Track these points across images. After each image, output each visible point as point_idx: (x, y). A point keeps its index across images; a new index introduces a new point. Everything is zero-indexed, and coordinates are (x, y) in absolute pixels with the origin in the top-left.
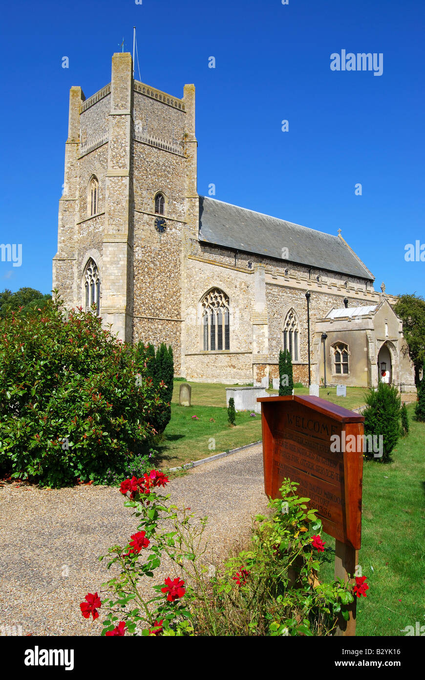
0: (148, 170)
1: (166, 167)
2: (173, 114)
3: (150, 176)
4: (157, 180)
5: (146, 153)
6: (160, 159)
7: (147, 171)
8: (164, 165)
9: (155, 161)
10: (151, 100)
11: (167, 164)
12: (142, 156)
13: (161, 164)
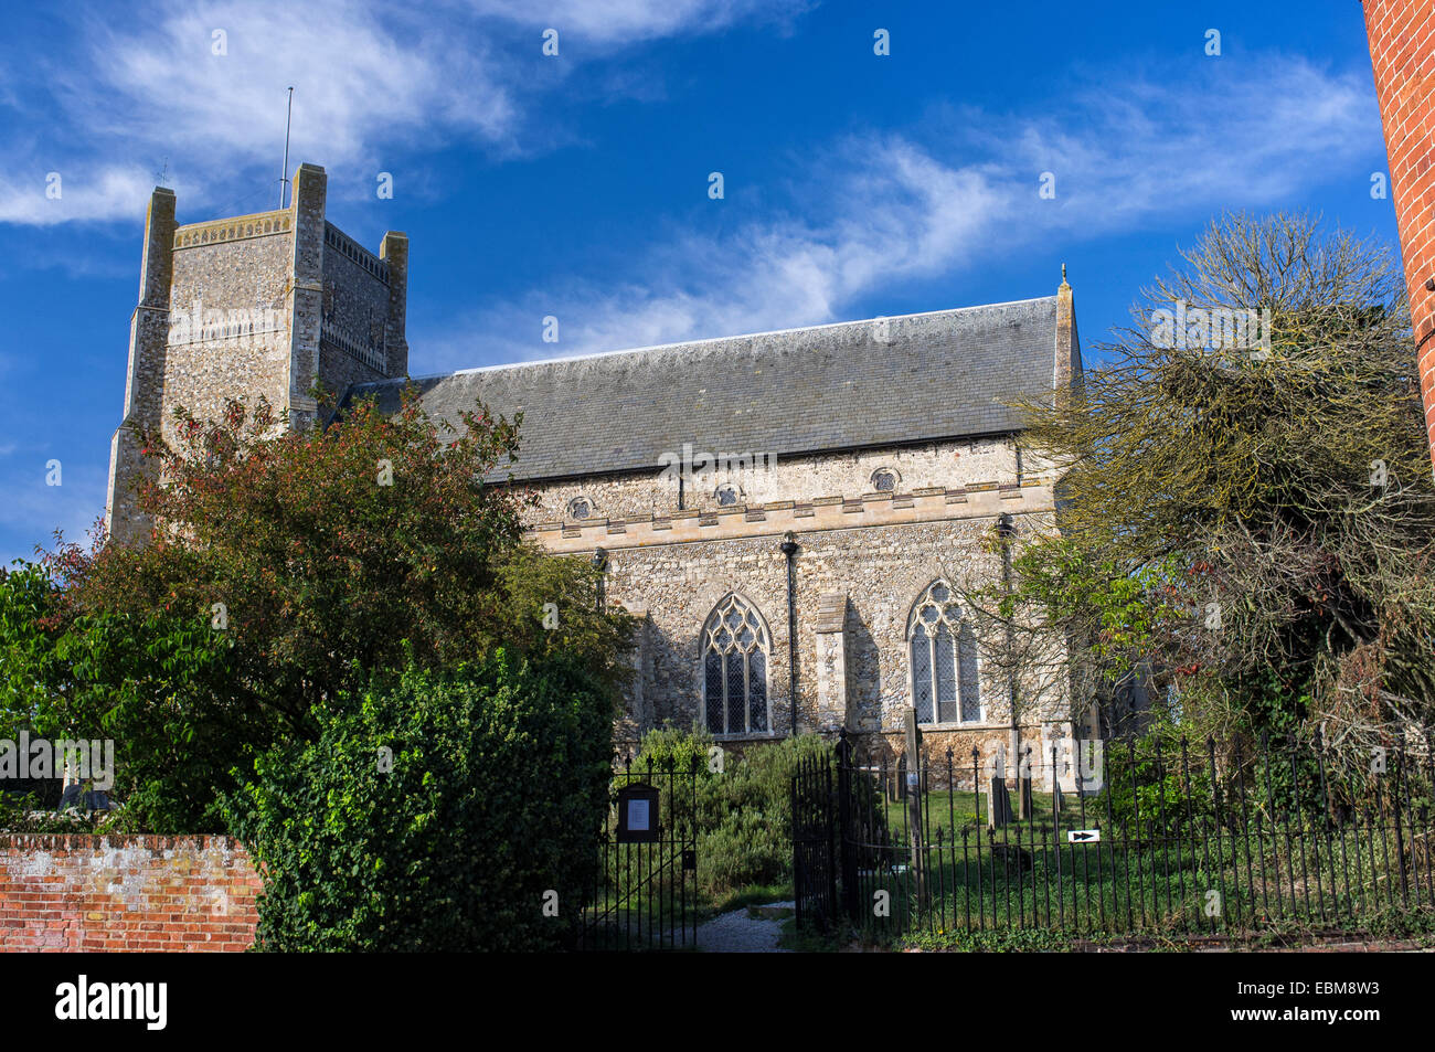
0: (195, 393)
1: (236, 370)
2: (260, 251)
3: (198, 405)
4: (213, 406)
5: (193, 360)
6: (223, 359)
7: (192, 396)
8: (231, 367)
9: (210, 369)
10: (210, 250)
11: (236, 365)
12: (183, 371)
13: (224, 368)
